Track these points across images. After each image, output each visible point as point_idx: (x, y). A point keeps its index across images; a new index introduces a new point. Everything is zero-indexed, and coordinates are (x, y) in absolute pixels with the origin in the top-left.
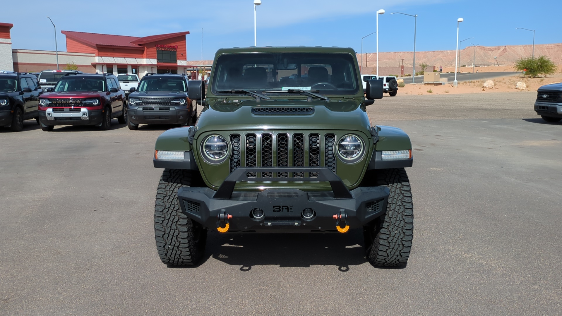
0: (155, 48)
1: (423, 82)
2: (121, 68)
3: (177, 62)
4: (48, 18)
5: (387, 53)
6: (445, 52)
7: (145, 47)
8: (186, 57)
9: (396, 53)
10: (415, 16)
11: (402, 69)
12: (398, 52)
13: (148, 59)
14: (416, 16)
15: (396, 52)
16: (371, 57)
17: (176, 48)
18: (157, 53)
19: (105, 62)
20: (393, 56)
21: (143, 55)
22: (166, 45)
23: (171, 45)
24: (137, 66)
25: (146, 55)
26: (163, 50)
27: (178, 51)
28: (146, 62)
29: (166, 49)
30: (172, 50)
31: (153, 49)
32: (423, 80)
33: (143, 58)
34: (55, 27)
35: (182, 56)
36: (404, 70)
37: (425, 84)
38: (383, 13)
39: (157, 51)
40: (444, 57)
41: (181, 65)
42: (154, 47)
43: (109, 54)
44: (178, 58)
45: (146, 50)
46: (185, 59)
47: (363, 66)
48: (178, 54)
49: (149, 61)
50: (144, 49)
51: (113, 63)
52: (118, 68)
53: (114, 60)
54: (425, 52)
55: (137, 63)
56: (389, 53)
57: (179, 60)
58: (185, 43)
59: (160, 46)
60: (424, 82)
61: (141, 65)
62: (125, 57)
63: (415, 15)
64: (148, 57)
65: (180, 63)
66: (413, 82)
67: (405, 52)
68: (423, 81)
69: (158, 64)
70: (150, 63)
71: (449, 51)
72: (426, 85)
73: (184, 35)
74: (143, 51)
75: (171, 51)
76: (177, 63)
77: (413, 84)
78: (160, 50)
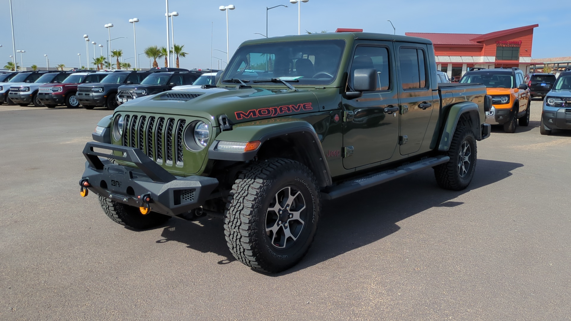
0: (496, 44)
2: (456, 67)
3: (519, 59)
4: (389, 21)
7: (484, 44)
8: (531, 53)
13: (486, 57)
17: (520, 43)
18: (497, 50)
19: (440, 61)
21: (481, 52)
22: (508, 41)
23: (514, 41)
24: (473, 64)
25: (483, 53)
26: (504, 46)
27: (521, 47)
28: (483, 60)
29: (508, 46)
30: (515, 46)
31: (492, 46)
33: (480, 55)
34: (395, 30)
35: (525, 52)
39: (497, 48)
41: (523, 62)
42: (494, 44)
43: (445, 53)
44: (521, 55)
45: (485, 47)
46: (530, 56)
48: (521, 50)
49: (487, 59)
50: (482, 47)
51: (448, 61)
52: (452, 67)
53: (450, 59)
55: (473, 62)
57: (522, 56)
58: (532, 37)
59: (501, 42)
61: (478, 63)
62: (461, 55)
64: (486, 55)
65: (522, 60)
69: (497, 61)
70: (488, 61)
73: (532, 28)
74: (481, 48)
75: (513, 47)
76: (519, 61)
78: (501, 47)
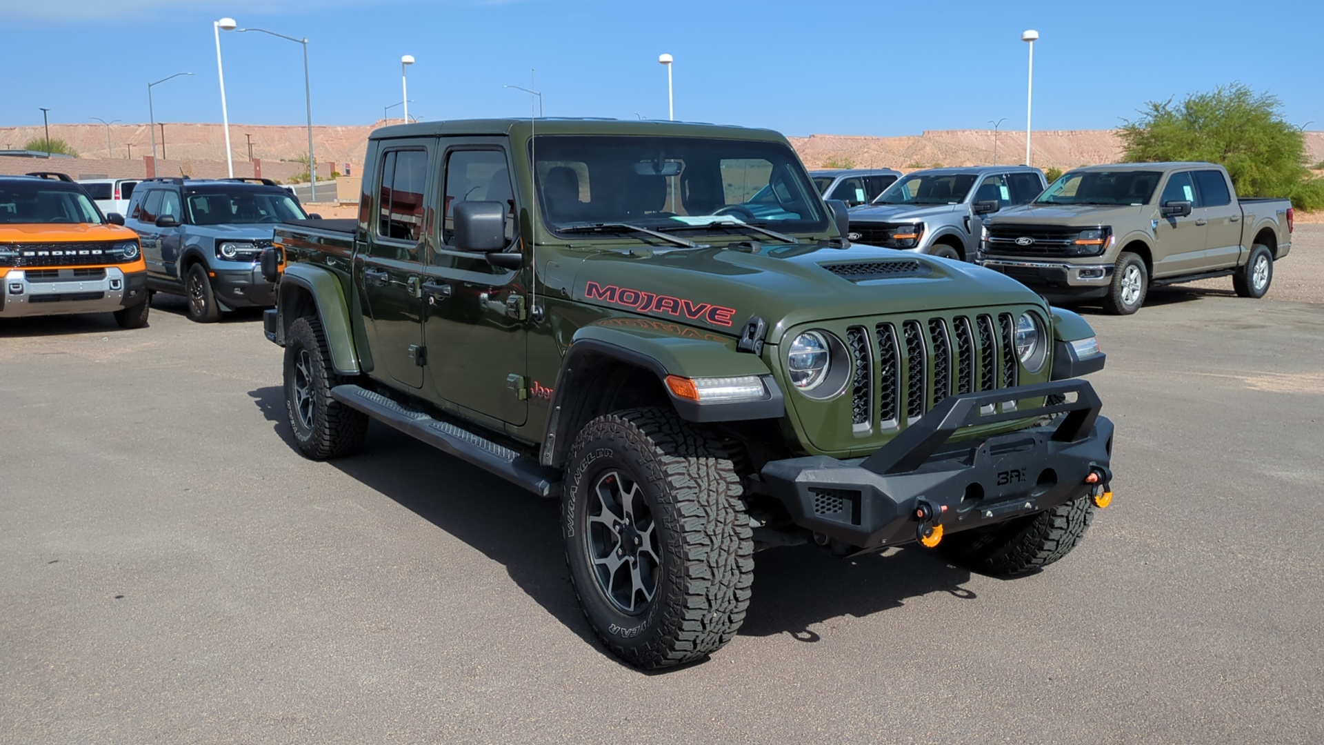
1: (335, 200)
5: (186, 125)
6: (330, 130)
9: (211, 127)
10: (303, 42)
11: (256, 168)
12: (215, 125)
14: (306, 41)
15: (208, 125)
16: (140, 134)
20: (201, 133)
32: (336, 194)
36: (261, 170)
37: (342, 204)
38: (231, 28)
40: (330, 142)
47: (157, 158)
54: (282, 127)
56: (191, 125)
60: (338, 200)
63: (302, 40)
66: (314, 200)
67: (233, 125)
68: (336, 198)
71: (339, 129)
72: (344, 206)
77: (313, 205)
